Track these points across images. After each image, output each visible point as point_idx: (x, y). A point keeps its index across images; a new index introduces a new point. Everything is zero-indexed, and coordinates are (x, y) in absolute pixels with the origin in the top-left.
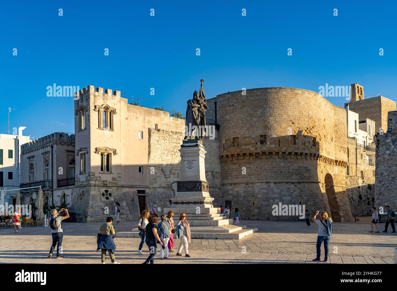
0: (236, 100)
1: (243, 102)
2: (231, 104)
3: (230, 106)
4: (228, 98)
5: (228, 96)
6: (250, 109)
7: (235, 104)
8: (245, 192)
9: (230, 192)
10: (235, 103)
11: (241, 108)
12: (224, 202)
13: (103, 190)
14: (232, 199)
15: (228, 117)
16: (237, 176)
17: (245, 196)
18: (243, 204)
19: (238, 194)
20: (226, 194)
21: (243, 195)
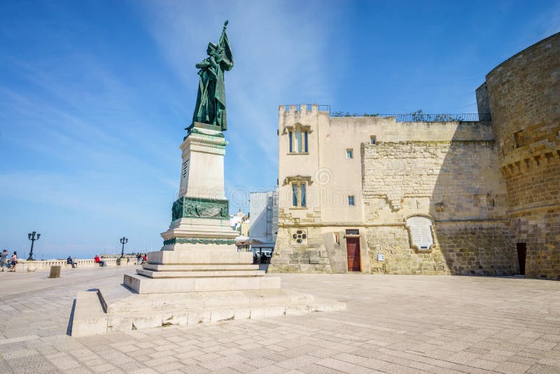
0: (511, 72)
1: (523, 70)
2: (504, 80)
3: (503, 84)
5: (500, 69)
6: (536, 77)
7: (510, 79)
8: (548, 225)
9: (523, 228)
10: (511, 76)
11: (522, 81)
12: (516, 246)
13: (294, 231)
14: (527, 240)
15: (502, 103)
16: (531, 197)
17: (547, 234)
18: (546, 248)
19: (535, 231)
20: (518, 230)
21: (545, 231)
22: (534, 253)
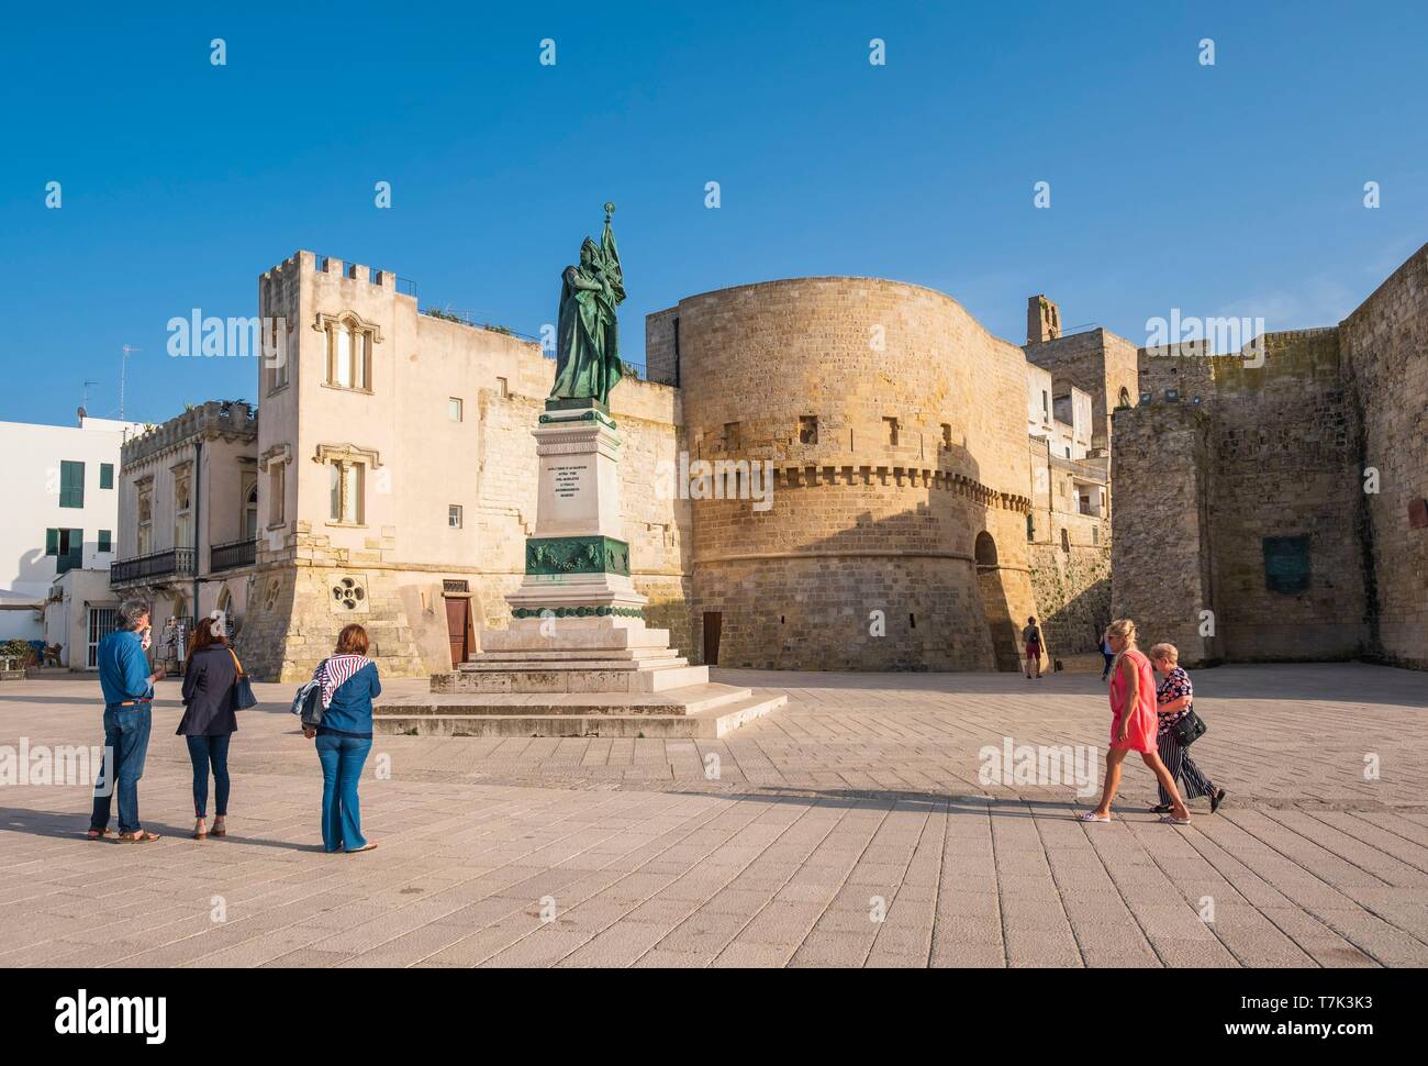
0: (732, 314)
1: (751, 318)
2: (717, 325)
3: (715, 331)
4: (711, 306)
5: (710, 301)
7: (729, 326)
8: (759, 585)
9: (718, 587)
10: (730, 321)
12: (702, 618)
13: (336, 579)
14: (724, 608)
15: (709, 363)
16: (736, 537)
17: (757, 599)
18: (755, 621)
19: (738, 593)
20: (707, 591)
21: (753, 595)
22: (734, 629)
